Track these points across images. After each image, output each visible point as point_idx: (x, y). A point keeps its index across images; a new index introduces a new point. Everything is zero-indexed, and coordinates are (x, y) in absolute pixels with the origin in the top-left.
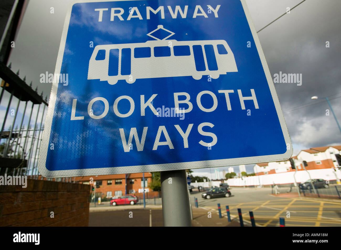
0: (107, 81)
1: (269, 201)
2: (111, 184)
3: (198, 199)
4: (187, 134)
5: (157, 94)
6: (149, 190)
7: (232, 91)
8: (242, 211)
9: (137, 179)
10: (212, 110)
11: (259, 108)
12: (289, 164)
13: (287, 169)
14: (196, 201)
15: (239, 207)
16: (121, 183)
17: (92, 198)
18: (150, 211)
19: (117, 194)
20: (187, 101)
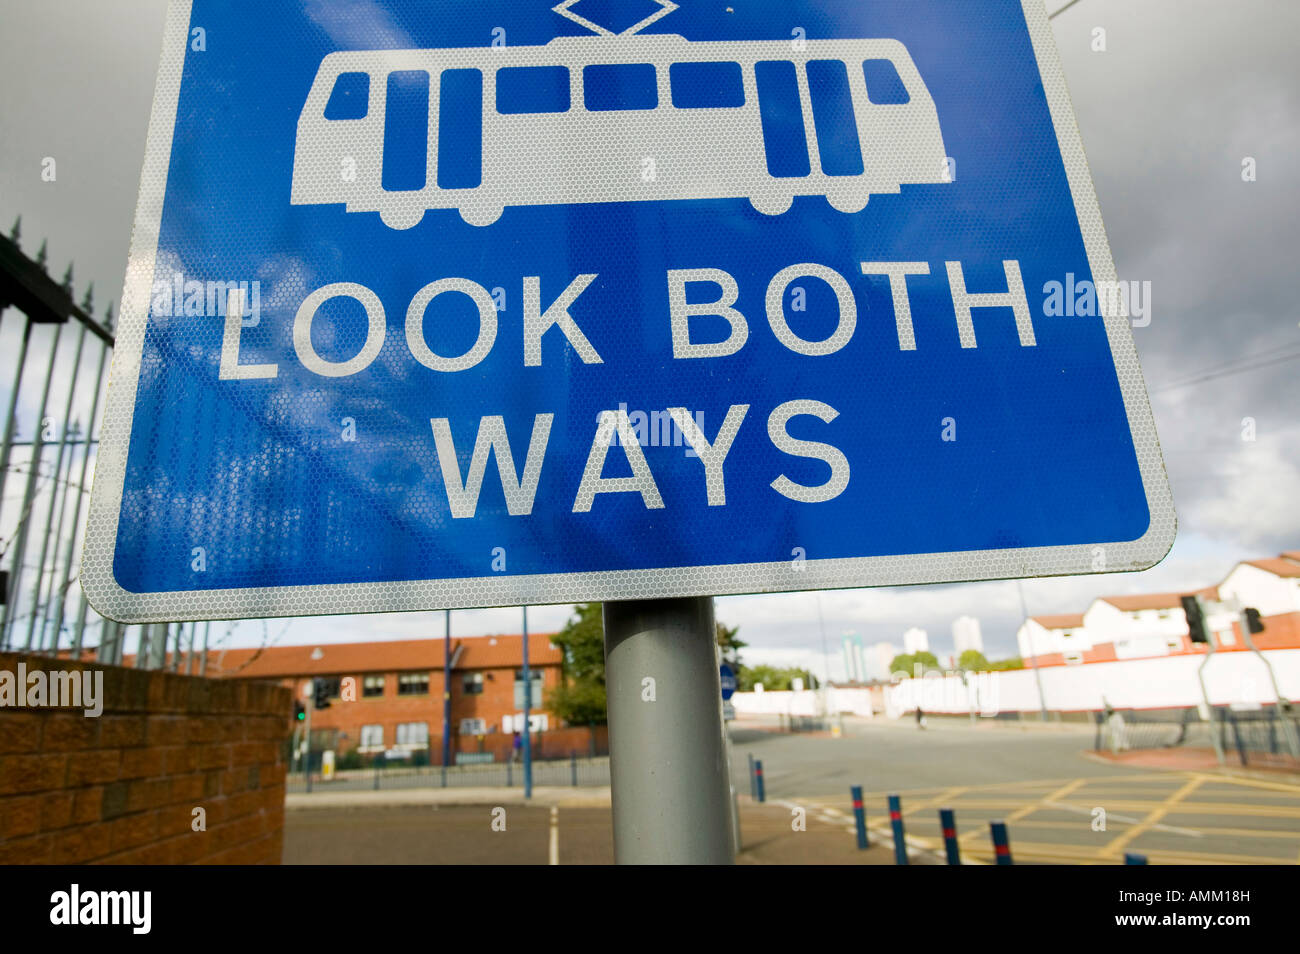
0: (376, 215)
1: (1079, 782)
2: (378, 691)
3: (765, 765)
4: (720, 448)
5: (595, 276)
6: (549, 723)
7: (922, 268)
8: (959, 822)
9: (495, 673)
10: (831, 345)
11: (1035, 344)
12: (1177, 622)
13: (1170, 645)
14: (755, 774)
15: (947, 806)
16: (423, 688)
17: (297, 755)
18: (554, 811)
19: (407, 737)
20: (723, 307)
